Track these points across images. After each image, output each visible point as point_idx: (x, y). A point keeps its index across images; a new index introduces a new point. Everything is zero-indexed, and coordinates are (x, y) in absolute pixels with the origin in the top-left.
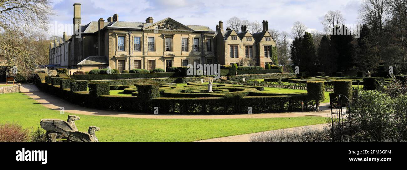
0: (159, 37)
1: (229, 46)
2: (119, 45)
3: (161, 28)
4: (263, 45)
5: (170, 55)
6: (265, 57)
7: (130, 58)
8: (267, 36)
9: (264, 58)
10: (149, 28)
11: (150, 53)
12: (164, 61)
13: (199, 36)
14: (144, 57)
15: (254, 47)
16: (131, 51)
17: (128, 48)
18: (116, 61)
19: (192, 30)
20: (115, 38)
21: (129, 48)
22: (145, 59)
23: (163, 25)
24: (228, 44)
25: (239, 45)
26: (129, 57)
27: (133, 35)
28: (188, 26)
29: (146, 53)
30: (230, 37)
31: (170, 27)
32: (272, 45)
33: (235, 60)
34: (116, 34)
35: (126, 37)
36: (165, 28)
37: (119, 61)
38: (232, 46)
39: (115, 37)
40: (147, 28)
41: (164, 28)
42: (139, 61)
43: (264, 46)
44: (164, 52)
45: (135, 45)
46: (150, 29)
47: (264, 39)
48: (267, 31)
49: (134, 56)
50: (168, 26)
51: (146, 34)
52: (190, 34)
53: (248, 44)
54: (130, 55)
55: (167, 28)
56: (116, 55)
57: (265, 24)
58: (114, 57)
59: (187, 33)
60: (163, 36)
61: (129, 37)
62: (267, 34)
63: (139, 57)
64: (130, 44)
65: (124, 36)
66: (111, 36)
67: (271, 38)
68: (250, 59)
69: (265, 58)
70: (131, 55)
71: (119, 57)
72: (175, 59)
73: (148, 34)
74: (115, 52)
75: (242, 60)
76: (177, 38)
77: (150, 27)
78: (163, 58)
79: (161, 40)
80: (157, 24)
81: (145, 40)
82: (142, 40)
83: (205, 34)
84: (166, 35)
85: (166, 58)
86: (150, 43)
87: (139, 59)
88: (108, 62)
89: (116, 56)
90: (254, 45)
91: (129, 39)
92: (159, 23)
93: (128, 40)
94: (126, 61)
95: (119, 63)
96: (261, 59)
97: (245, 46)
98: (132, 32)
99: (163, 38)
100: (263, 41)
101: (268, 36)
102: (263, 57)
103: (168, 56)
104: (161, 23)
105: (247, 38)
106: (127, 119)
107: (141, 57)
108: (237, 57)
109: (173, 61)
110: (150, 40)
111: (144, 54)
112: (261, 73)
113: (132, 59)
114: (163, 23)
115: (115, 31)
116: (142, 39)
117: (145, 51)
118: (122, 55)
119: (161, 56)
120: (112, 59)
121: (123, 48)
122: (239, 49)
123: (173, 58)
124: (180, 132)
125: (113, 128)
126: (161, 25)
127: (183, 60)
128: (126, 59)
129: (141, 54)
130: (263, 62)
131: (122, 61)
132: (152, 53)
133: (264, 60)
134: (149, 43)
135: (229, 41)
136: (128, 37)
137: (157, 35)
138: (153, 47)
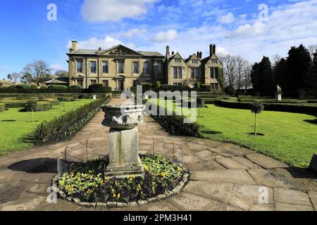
0: (112, 61)
2: (78, 68)
3: (113, 53)
4: (209, 67)
7: (86, 79)
12: (116, 81)
13: (149, 60)
14: (98, 78)
16: (88, 73)
17: (85, 71)
18: (75, 81)
19: (142, 55)
22: (99, 80)
24: (171, 66)
25: (182, 67)
27: (89, 60)
29: (101, 75)
30: (174, 60)
31: (122, 53)
32: (218, 67)
33: (178, 80)
37: (77, 80)
38: (175, 68)
40: (101, 54)
41: (116, 53)
42: (95, 81)
44: (116, 74)
45: (91, 68)
46: (105, 54)
47: (210, 61)
48: (214, 54)
49: (90, 76)
50: (119, 52)
51: (100, 59)
52: (140, 59)
53: (194, 66)
54: (86, 76)
55: (119, 54)
56: (74, 76)
59: (138, 58)
60: (115, 61)
61: (86, 61)
64: (87, 67)
65: (81, 61)
68: (195, 79)
69: (210, 79)
72: (126, 79)
74: (74, 73)
75: (185, 81)
76: (129, 63)
78: (115, 79)
79: (113, 63)
80: (110, 50)
81: (100, 64)
84: (118, 60)
87: (95, 79)
88: (68, 81)
90: (200, 67)
93: (85, 63)
94: (83, 81)
96: (206, 80)
97: (190, 68)
98: (89, 57)
100: (208, 64)
101: (214, 59)
103: (119, 77)
104: (113, 49)
105: (193, 61)
110: (103, 64)
111: (98, 75)
113: (88, 79)
114: (116, 50)
115: (75, 57)
116: (97, 63)
118: (80, 76)
119: (113, 77)
120: (71, 79)
121: (81, 70)
122: (183, 70)
123: (124, 79)
126: (113, 51)
127: (134, 80)
129: (96, 75)
130: (208, 82)
131: (80, 80)
132: (105, 75)
134: (103, 66)
135: (173, 63)
136: (84, 61)
137: (110, 60)
138: (106, 69)
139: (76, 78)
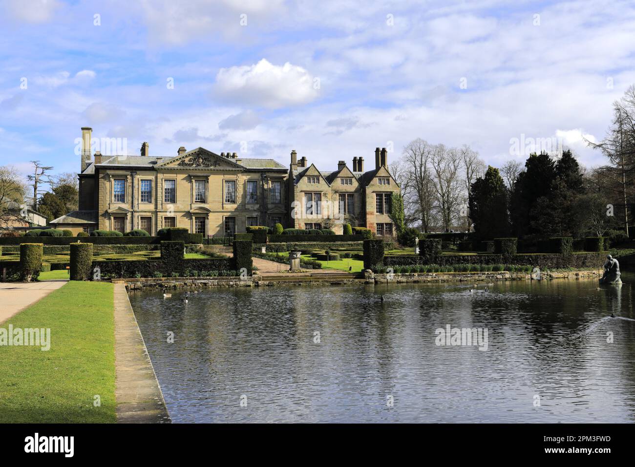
0: (183, 179)
1: (303, 193)
2: (117, 193)
3: (186, 164)
4: (373, 192)
5: (201, 208)
6: (378, 213)
7: (132, 214)
8: (382, 175)
9: (375, 216)
10: (165, 164)
11: (167, 205)
12: (191, 219)
13: (256, 176)
14: (156, 213)
15: (356, 195)
16: (136, 202)
17: (130, 198)
18: (110, 219)
19: (242, 167)
20: (108, 182)
21: (132, 198)
22: (158, 216)
23: (190, 160)
24: (301, 191)
25: (322, 193)
26: (132, 212)
27: (139, 177)
29: (161, 206)
30: (305, 178)
31: (204, 164)
34: (111, 176)
35: (127, 181)
36: (194, 165)
37: (115, 218)
39: (110, 181)
40: (162, 166)
41: (192, 164)
43: (375, 194)
44: (191, 204)
45: (142, 193)
46: (168, 166)
47: (376, 180)
48: (383, 167)
49: (140, 210)
50: (198, 161)
51: (160, 176)
52: (240, 175)
53: (344, 191)
54: (133, 209)
55: (198, 165)
56: (109, 208)
58: (106, 211)
59: (235, 173)
60: (189, 179)
61: (133, 180)
62: (382, 173)
63: (149, 212)
64: (134, 191)
65: (123, 179)
66: (102, 180)
67: (391, 178)
69: (377, 215)
70: (136, 209)
71: (115, 212)
72: (210, 214)
73: (164, 175)
74: (109, 204)
76: (216, 182)
77: (168, 163)
78: (188, 215)
79: (187, 185)
80: (180, 158)
81: (159, 185)
82: (154, 185)
83: (268, 174)
84: (195, 177)
85: (195, 214)
86: (168, 189)
87: (148, 215)
88: (97, 220)
89: (109, 211)
90: (356, 191)
91: (133, 183)
92: (183, 157)
93: (131, 184)
94: (127, 218)
95: (115, 222)
96: (368, 216)
97: (338, 194)
98: (138, 172)
99: (191, 182)
100: (373, 185)
101: (384, 175)
102: (372, 214)
103: (197, 211)
104: (186, 156)
105: (342, 180)
107: (152, 212)
109: (208, 218)
110: (167, 185)
111: (156, 208)
113: (136, 214)
114: (191, 157)
115: (109, 172)
116: (154, 183)
117: (159, 202)
118: (120, 208)
119: (186, 210)
120: (103, 215)
121: (121, 198)
122: (323, 199)
123: (207, 215)
126: (187, 160)
127: (226, 217)
128: (126, 214)
129: (151, 207)
130: (372, 222)
131: (120, 218)
132: (171, 207)
133: (375, 219)
134: (166, 189)
135: (303, 186)
136: (129, 180)
137: (181, 177)
138: (171, 196)
139: (113, 214)
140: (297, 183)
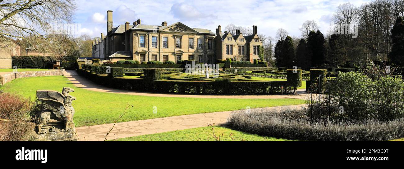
0: (171, 37)
1: (226, 45)
2: (141, 43)
3: (173, 30)
5: (180, 51)
7: (149, 53)
11: (164, 49)
12: (175, 56)
13: (202, 37)
14: (159, 53)
15: (245, 46)
16: (150, 47)
17: (147, 45)
18: (138, 55)
19: (197, 32)
21: (148, 45)
23: (174, 28)
24: (225, 44)
25: (233, 45)
26: (149, 52)
27: (151, 35)
28: (194, 29)
30: (226, 38)
31: (180, 30)
32: (259, 45)
33: (230, 57)
34: (139, 34)
35: (146, 37)
36: (176, 30)
37: (140, 55)
38: (228, 45)
39: (138, 37)
40: (162, 30)
41: (175, 30)
42: (156, 55)
43: (253, 46)
44: (175, 49)
45: (153, 43)
46: (164, 30)
47: (253, 40)
48: (256, 34)
49: (152, 51)
50: (178, 29)
51: (161, 35)
52: (195, 36)
53: (241, 44)
55: (178, 30)
57: (255, 28)
58: (137, 52)
59: (193, 35)
60: (174, 36)
61: (148, 36)
62: (256, 37)
64: (149, 42)
65: (144, 36)
66: (134, 36)
67: (259, 39)
68: (242, 55)
69: (254, 55)
70: (150, 50)
71: (141, 52)
72: (183, 54)
73: (163, 34)
74: (138, 48)
75: (236, 57)
76: (185, 38)
78: (174, 54)
79: (173, 39)
80: (170, 27)
81: (161, 39)
83: (207, 36)
84: (177, 36)
85: (177, 53)
87: (156, 53)
88: (132, 55)
89: (138, 51)
91: (148, 38)
93: (148, 39)
94: (146, 55)
95: (140, 57)
96: (251, 56)
97: (238, 46)
98: (151, 33)
99: (175, 38)
100: (252, 42)
102: (252, 55)
104: (173, 26)
105: (240, 39)
106: (133, 96)
107: (158, 52)
108: (232, 54)
109: (182, 56)
110: (164, 40)
111: (159, 50)
112: (250, 67)
113: (150, 53)
114: (175, 26)
115: (138, 32)
116: (158, 38)
117: (161, 48)
118: (143, 50)
119: (173, 52)
120: (135, 53)
121: (144, 45)
122: (234, 48)
123: (182, 54)
124: (172, 107)
125: (117, 102)
127: (190, 55)
128: (146, 53)
129: (157, 50)
131: (143, 55)
132: (165, 50)
133: (253, 57)
134: (163, 41)
135: (226, 41)
136: (147, 37)
137: (170, 36)
138: (166, 45)
139: (140, 53)
140: (223, 40)
